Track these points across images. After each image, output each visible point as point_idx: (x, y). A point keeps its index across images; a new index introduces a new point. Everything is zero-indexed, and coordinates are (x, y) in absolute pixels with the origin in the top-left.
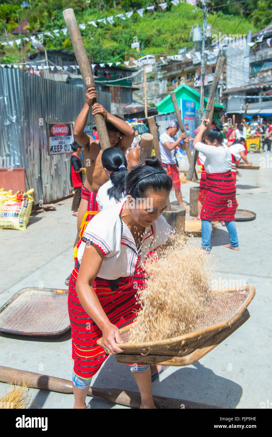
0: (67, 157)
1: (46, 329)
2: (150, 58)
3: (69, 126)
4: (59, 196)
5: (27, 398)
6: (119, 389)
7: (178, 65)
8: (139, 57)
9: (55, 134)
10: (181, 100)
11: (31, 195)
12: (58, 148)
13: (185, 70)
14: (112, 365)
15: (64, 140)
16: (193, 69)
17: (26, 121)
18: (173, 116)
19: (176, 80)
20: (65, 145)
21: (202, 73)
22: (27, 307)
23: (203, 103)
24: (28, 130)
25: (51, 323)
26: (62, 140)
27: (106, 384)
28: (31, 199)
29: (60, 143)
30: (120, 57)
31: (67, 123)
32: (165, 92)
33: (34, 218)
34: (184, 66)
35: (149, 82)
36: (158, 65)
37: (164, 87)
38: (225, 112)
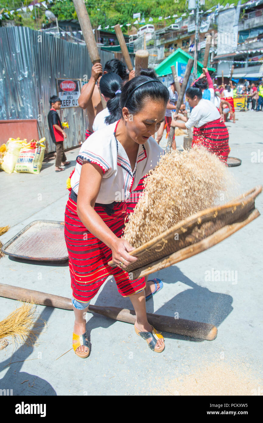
0: (75, 111)
1: (53, 255)
2: (150, 27)
3: (76, 82)
4: (68, 145)
5: (35, 314)
6: (117, 307)
7: (174, 33)
8: (140, 26)
9: (64, 89)
10: (177, 63)
11: (43, 143)
12: (67, 103)
13: (181, 38)
14: (111, 286)
15: (72, 96)
16: (187, 37)
17: (38, 76)
18: (170, 78)
19: (173, 47)
20: (73, 100)
21: (196, 39)
22: (37, 237)
23: (196, 67)
24: (39, 86)
25: (58, 250)
26: (70, 96)
27: (105, 302)
28: (43, 147)
29: (69, 98)
30: (123, 26)
31: (75, 80)
32: (163, 58)
33: (47, 164)
34: (180, 34)
35: (149, 49)
36: (157, 34)
37: (162, 54)
38: (216, 75)
